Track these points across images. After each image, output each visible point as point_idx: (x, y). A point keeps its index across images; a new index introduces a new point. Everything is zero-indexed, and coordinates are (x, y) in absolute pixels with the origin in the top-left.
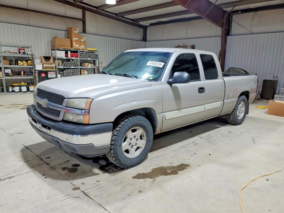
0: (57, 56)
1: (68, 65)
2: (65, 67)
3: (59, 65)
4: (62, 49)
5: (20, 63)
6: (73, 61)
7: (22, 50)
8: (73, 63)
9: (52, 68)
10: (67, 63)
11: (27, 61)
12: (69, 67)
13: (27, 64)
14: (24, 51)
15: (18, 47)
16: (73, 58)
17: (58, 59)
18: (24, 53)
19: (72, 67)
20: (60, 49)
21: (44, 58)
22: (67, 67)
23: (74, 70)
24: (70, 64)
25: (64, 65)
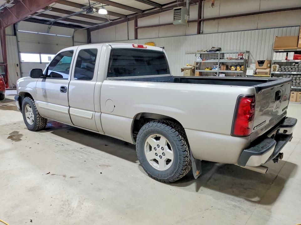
0: (274, 59)
1: (287, 70)
2: (282, 73)
3: (274, 70)
4: (283, 50)
5: (233, 69)
6: (296, 65)
7: (240, 56)
8: (295, 67)
9: (266, 73)
10: (285, 67)
11: (240, 66)
12: (289, 73)
13: (240, 70)
14: (241, 57)
15: (238, 53)
16: (296, 61)
17: (275, 63)
18: (241, 58)
19: (293, 73)
20: (280, 50)
21: (258, 62)
22: (285, 73)
23: (295, 76)
24: (290, 69)
25: (280, 71)
